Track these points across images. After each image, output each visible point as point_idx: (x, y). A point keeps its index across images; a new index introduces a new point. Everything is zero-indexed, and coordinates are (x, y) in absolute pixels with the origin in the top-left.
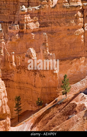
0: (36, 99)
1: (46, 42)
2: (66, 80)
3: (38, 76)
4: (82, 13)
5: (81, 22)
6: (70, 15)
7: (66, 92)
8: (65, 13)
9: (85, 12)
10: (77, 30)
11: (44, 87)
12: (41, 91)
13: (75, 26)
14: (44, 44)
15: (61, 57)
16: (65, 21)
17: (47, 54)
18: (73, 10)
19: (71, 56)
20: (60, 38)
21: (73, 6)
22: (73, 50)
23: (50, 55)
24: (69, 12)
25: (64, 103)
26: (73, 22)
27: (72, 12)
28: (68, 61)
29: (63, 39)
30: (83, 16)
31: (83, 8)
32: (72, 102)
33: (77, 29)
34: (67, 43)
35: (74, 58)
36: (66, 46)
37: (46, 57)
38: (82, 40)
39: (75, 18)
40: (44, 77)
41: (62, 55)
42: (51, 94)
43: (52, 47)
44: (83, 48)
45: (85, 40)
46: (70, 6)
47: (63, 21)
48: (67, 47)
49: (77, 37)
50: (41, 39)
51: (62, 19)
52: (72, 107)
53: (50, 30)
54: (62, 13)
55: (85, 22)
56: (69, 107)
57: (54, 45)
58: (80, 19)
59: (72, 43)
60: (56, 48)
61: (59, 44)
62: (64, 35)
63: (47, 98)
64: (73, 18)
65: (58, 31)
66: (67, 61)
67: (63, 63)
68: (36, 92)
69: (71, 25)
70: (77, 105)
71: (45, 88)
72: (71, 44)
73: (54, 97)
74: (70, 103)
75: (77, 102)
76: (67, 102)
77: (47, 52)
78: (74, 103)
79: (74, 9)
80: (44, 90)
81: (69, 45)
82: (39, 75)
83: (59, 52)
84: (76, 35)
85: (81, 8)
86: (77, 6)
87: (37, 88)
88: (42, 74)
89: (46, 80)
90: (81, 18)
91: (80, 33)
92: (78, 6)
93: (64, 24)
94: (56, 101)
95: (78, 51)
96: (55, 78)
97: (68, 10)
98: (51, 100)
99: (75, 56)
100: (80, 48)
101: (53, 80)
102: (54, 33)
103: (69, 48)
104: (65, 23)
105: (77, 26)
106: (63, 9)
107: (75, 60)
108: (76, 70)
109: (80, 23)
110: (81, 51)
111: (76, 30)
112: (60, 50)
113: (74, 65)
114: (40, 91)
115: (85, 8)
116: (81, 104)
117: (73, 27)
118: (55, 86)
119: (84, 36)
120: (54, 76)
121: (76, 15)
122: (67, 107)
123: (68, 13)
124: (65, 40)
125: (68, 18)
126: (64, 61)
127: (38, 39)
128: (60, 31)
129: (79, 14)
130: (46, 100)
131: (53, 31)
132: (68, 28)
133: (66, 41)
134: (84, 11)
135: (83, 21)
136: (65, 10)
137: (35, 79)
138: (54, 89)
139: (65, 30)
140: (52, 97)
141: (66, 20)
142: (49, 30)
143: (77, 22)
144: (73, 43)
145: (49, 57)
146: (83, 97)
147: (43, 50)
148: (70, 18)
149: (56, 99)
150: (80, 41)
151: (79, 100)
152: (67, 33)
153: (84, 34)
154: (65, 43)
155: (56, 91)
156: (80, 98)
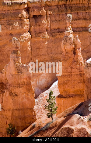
0: (3, 125)
1: (17, 49)
3: (7, 95)
4: (28, 13)
5: (27, 25)
6: (12, 15)
8: (6, 12)
9: (31, 12)
10: (22, 35)
11: (16, 110)
12: (12, 114)
13: (20, 29)
14: (15, 52)
16: (6, 23)
17: (19, 65)
18: (16, 9)
21: (17, 3)
23: (24, 66)
24: (11, 12)
25: (51, 128)
26: (17, 24)
27: (15, 11)
29: (4, 46)
30: (29, 16)
31: (29, 6)
33: (22, 33)
34: (10, 53)
37: (18, 69)
38: (29, 49)
39: (19, 19)
40: (16, 95)
42: (25, 118)
44: (29, 58)
45: (32, 49)
46: (11, 3)
47: (4, 23)
49: (22, 44)
51: (2, 20)
52: (66, 133)
54: (2, 12)
55: (31, 24)
56: (62, 133)
58: (25, 20)
62: (5, 41)
63: (19, 123)
64: (16, 19)
68: (4, 117)
69: (14, 28)
70: (74, 130)
71: (18, 110)
73: (29, 121)
74: (62, 127)
75: (72, 125)
76: (56, 126)
77: (19, 62)
78: (68, 128)
79: (17, 7)
80: (16, 113)
82: (8, 93)
85: (26, 6)
86: (21, 4)
87: (6, 111)
88: (12, 92)
89: (19, 99)
90: (26, 18)
91: (26, 39)
92: (23, 3)
93: (5, 26)
94: (34, 127)
96: (31, 96)
97: (9, 8)
98: (25, 127)
100: (27, 59)
101: (28, 99)
104: (7, 26)
105: (22, 30)
106: (3, 6)
109: (25, 26)
111: (21, 34)
112: (1, 61)
114: (10, 115)
115: (31, 6)
116: (80, 128)
117: (17, 31)
118: (30, 107)
120: (30, 94)
121: (20, 15)
122: (59, 133)
123: (9, 12)
125: (10, 19)
129: (25, 13)
130: (18, 126)
132: (10, 32)
133: (8, 49)
134: (30, 10)
135: (29, 23)
136: (6, 8)
137: (2, 99)
138: (29, 111)
139: (6, 34)
140: (27, 121)
141: (8, 21)
143: (22, 24)
145: (22, 68)
147: (14, 61)
148: (13, 19)
149: (33, 124)
150: (26, 49)
151: (75, 124)
152: (10, 39)
153: (31, 39)
154: (6, 52)
155: (33, 114)
156: (75, 121)
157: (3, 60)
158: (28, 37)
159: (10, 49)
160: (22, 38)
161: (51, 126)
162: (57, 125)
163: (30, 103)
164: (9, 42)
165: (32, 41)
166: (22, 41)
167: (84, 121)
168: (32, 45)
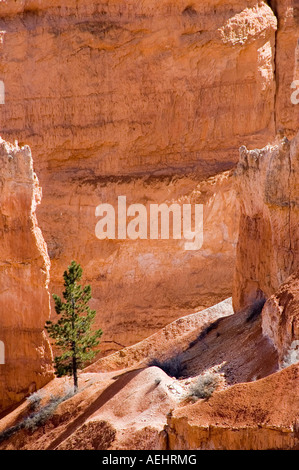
2: (74, 294)
7: (74, 359)
10: (237, 17)
15: (148, 160)
19: (205, 156)
20: (140, 58)
22: (211, 125)
25: (57, 421)
28: (182, 181)
29: (157, 61)
32: (97, 417)
33: (236, 7)
34: (181, 87)
35: (221, 167)
36: (174, 103)
38: (265, 72)
41: (154, 148)
43: (99, 103)
44: (267, 115)
45: (281, 73)
48: (178, 109)
49: (234, 55)
50: (37, 58)
52: (90, 447)
53: (91, 9)
57: (111, 93)
59: (210, 87)
60: (121, 111)
61: (135, 88)
62: (164, 39)
65: (130, 15)
66: (178, 185)
67: (159, 193)
70: (119, 437)
72: (202, 92)
73: (23, 382)
74: (86, 423)
75: (119, 415)
76: (74, 414)
78: (102, 424)
81: (190, 96)
83: (138, 133)
84: (230, 44)
91: (252, 32)
94: (32, 408)
95: (240, 128)
96: (32, 278)
99: (224, 155)
100: (254, 116)
101: (22, 291)
102: (108, 29)
103: (191, 112)
107: (223, 176)
108: (226, 236)
110: (257, 133)
111: (232, 12)
112: (144, 121)
113: (215, 208)
116: (139, 428)
119: (275, 46)
120: (28, 272)
124: (172, 67)
126: (164, 184)
127: (20, 56)
128: (144, 16)
131: (103, 19)
138: (24, 340)
139: (169, 10)
140: (14, 384)
142: (81, 11)
144: (214, 85)
146: (155, 393)
149: (32, 398)
150: (251, 74)
151: (133, 409)
152: (182, 30)
153: (275, 35)
154: (167, 86)
155: (38, 355)
156: (136, 395)
157: (152, 116)
158: (259, 25)
159: (184, 73)
160: (236, 29)
161: (60, 413)
162: (80, 409)
163: (29, 309)
164: (177, 43)
165: (280, 42)
166: (233, 40)
167: (167, 401)
168: (278, 60)
